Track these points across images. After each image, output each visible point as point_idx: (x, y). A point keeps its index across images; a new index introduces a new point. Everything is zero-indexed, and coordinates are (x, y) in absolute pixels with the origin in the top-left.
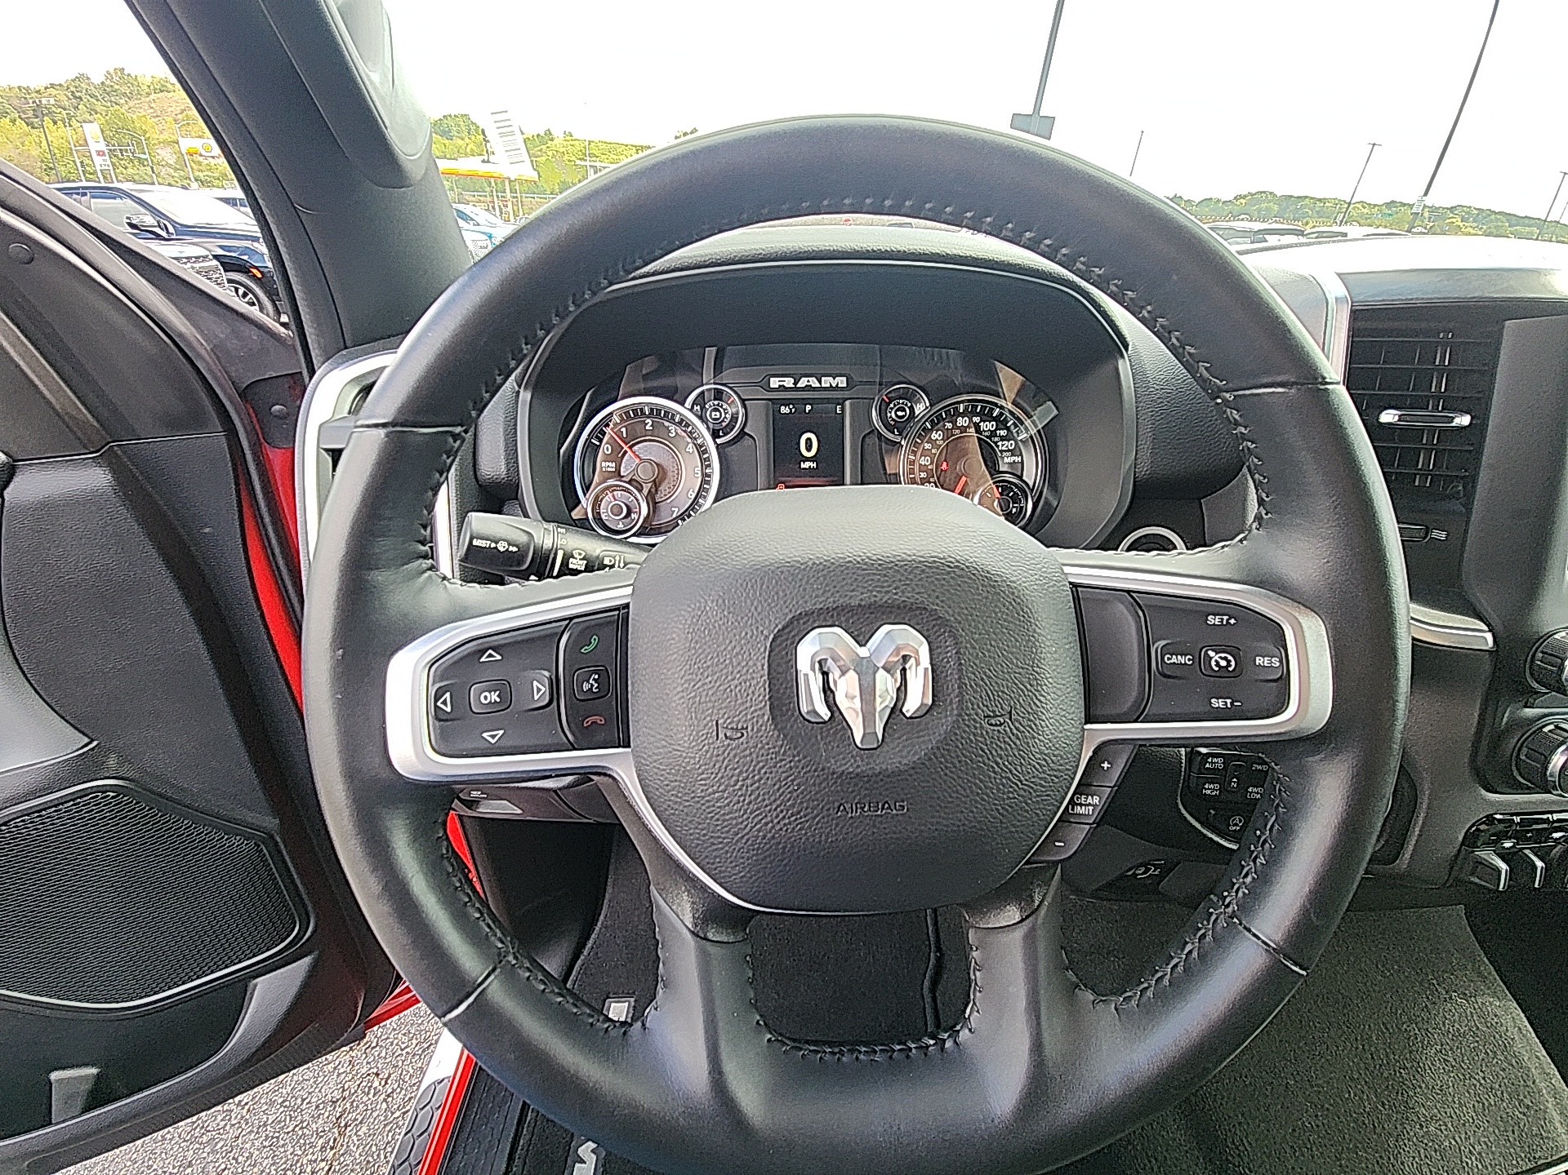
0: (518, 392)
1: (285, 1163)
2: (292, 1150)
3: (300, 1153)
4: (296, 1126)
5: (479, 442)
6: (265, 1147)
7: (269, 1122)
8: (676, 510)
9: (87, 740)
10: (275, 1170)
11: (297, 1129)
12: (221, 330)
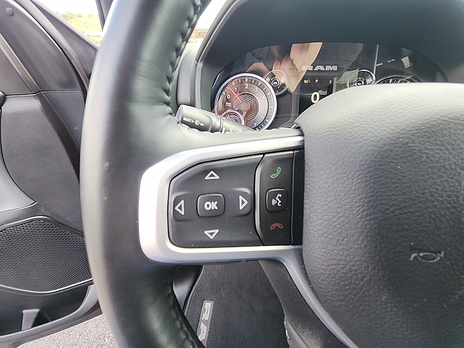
0: (197, 65)
1: (100, 333)
2: (103, 329)
3: (105, 330)
4: (105, 321)
5: (179, 86)
6: (95, 327)
7: (97, 319)
8: (256, 124)
9: (34, 202)
10: (97, 335)
11: (105, 322)
12: (81, 49)
